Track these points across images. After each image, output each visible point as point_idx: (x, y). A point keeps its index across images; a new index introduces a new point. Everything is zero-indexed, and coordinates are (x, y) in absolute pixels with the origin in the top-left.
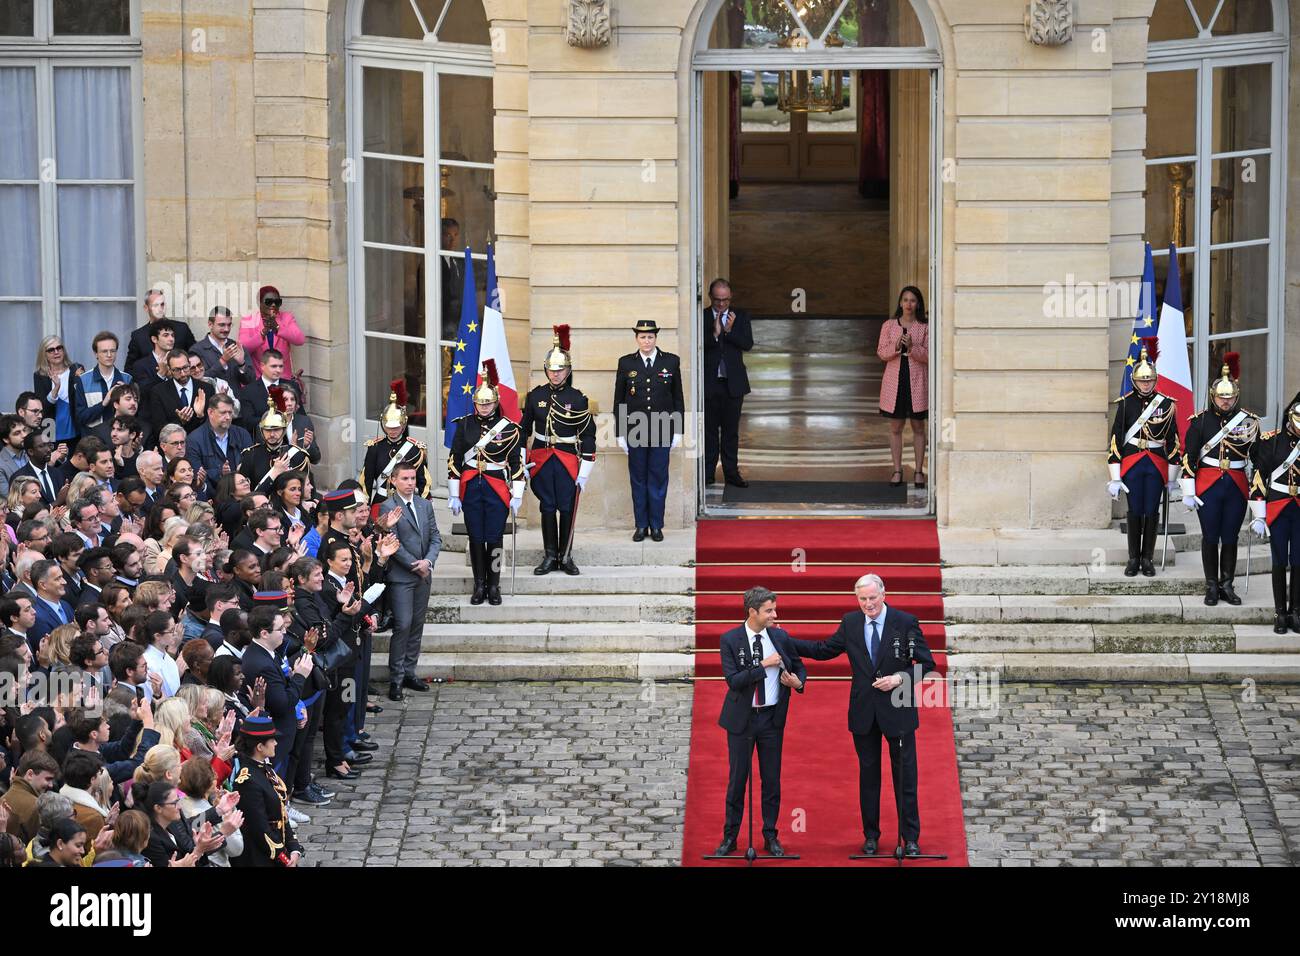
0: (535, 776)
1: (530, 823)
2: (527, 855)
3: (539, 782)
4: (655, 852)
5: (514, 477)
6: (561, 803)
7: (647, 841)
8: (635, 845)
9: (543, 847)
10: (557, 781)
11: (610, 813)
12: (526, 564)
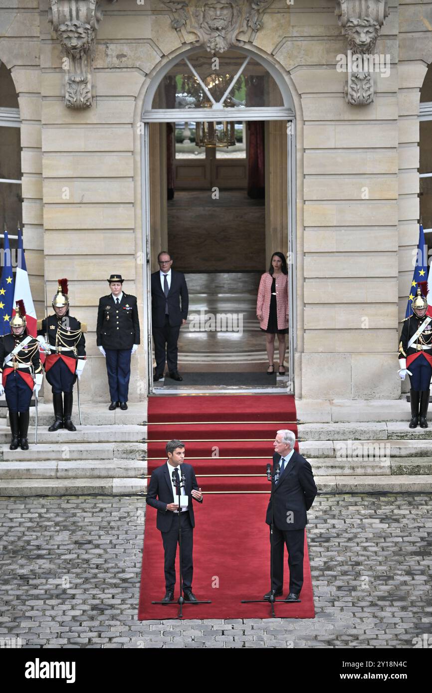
0: (49, 554)
1: (46, 583)
2: (45, 603)
3: (52, 558)
4: (123, 600)
5: (37, 371)
6: (64, 571)
7: (118, 594)
8: (110, 596)
9: (54, 598)
10: (63, 557)
11: (95, 576)
12: (44, 425)
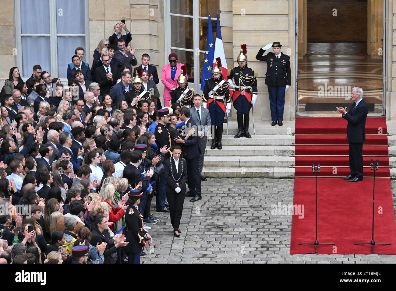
0: (235, 213)
1: (234, 231)
2: (233, 242)
3: (237, 216)
4: (280, 242)
5: (227, 101)
6: (245, 224)
7: (277, 238)
8: (273, 239)
9: (238, 240)
10: (243, 215)
11: (264, 227)
12: (232, 134)
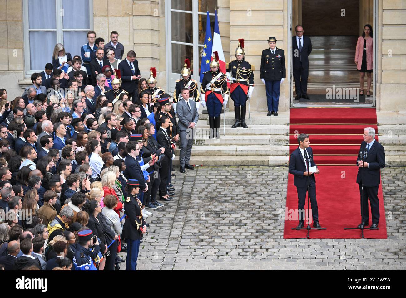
1: (230, 216)
2: (229, 228)
3: (233, 202)
4: (274, 227)
5: (225, 93)
6: (241, 209)
7: (272, 223)
8: (267, 224)
9: (234, 225)
10: (240, 201)
11: (258, 213)
12: (229, 124)
